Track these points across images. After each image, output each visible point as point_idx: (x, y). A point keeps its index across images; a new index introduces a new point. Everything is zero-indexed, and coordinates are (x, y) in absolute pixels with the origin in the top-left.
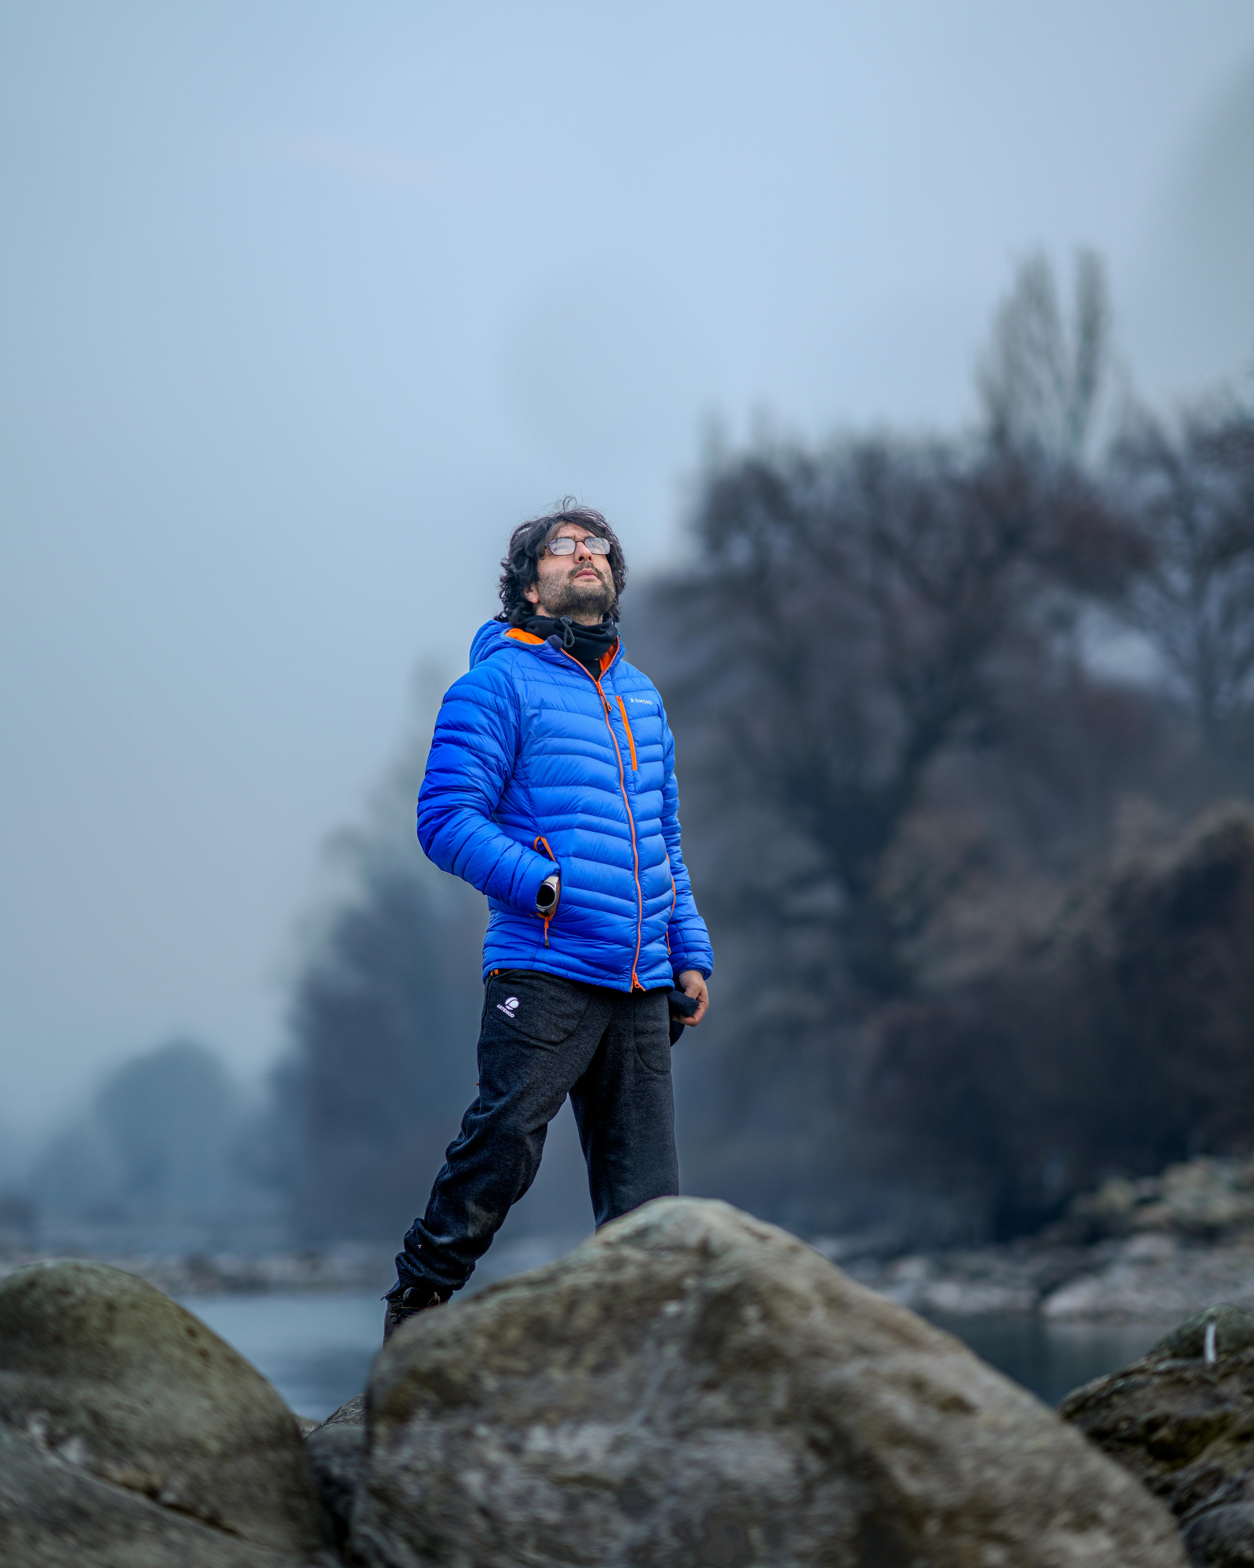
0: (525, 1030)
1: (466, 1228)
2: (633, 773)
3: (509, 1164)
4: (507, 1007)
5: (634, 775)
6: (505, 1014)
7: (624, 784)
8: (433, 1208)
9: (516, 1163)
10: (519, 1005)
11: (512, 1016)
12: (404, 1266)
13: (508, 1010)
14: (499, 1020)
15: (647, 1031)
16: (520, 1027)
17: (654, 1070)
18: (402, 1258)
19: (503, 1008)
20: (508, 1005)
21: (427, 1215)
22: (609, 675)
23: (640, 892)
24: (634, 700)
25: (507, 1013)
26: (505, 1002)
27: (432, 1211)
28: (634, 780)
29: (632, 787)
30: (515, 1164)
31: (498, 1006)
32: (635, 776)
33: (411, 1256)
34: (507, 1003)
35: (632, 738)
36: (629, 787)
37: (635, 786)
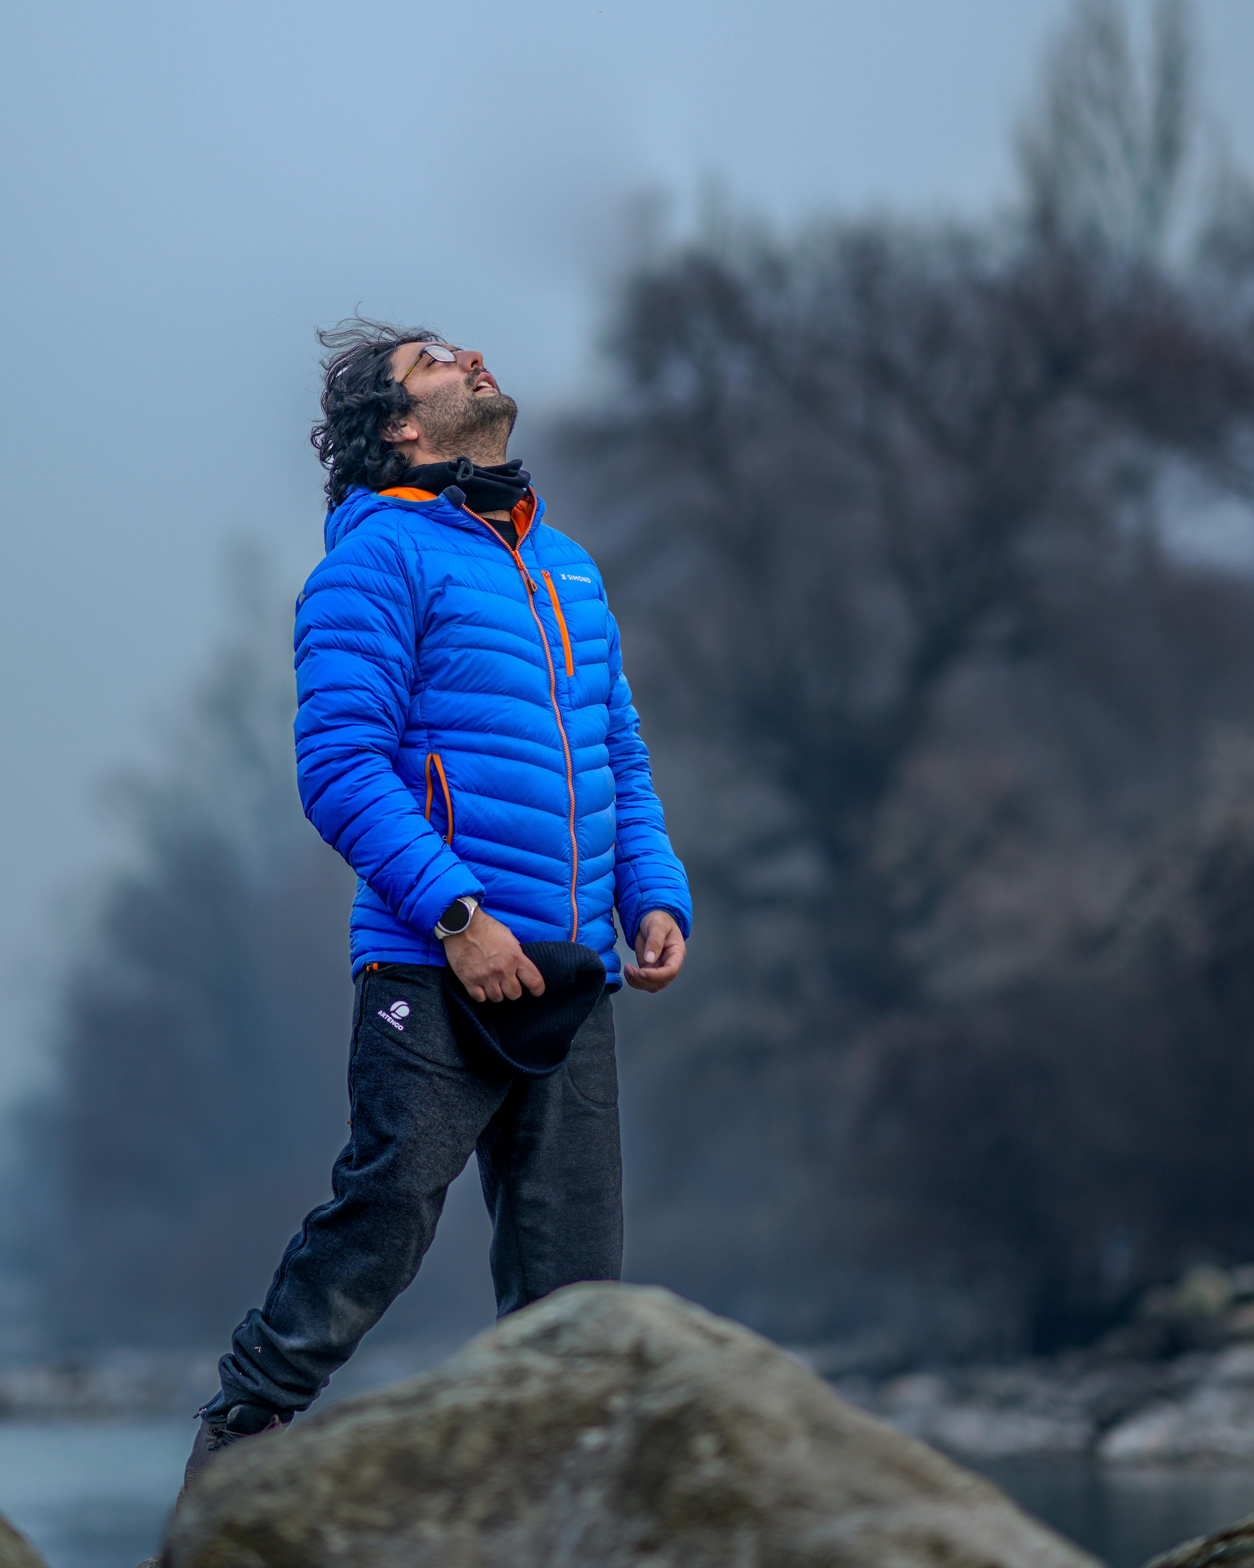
0: (418, 1049)
1: (328, 1327)
2: (568, 679)
3: (397, 1243)
4: (393, 1014)
5: (568, 682)
6: (390, 1025)
7: (555, 695)
8: (279, 1297)
9: (406, 1241)
10: (410, 1013)
11: (400, 1028)
12: (232, 1374)
13: (395, 1019)
14: (381, 1033)
15: (584, 1046)
16: (412, 1045)
17: (593, 1101)
18: (230, 1364)
19: (387, 1016)
20: (394, 1012)
21: (268, 1306)
22: (528, 542)
23: (575, 848)
24: (566, 577)
25: (394, 1023)
26: (390, 1007)
27: (277, 1300)
28: (569, 689)
29: (566, 699)
30: (405, 1243)
31: (380, 1013)
32: (570, 683)
33: (243, 1361)
34: (392, 1009)
35: (566, 629)
36: (562, 700)
37: (570, 697)
